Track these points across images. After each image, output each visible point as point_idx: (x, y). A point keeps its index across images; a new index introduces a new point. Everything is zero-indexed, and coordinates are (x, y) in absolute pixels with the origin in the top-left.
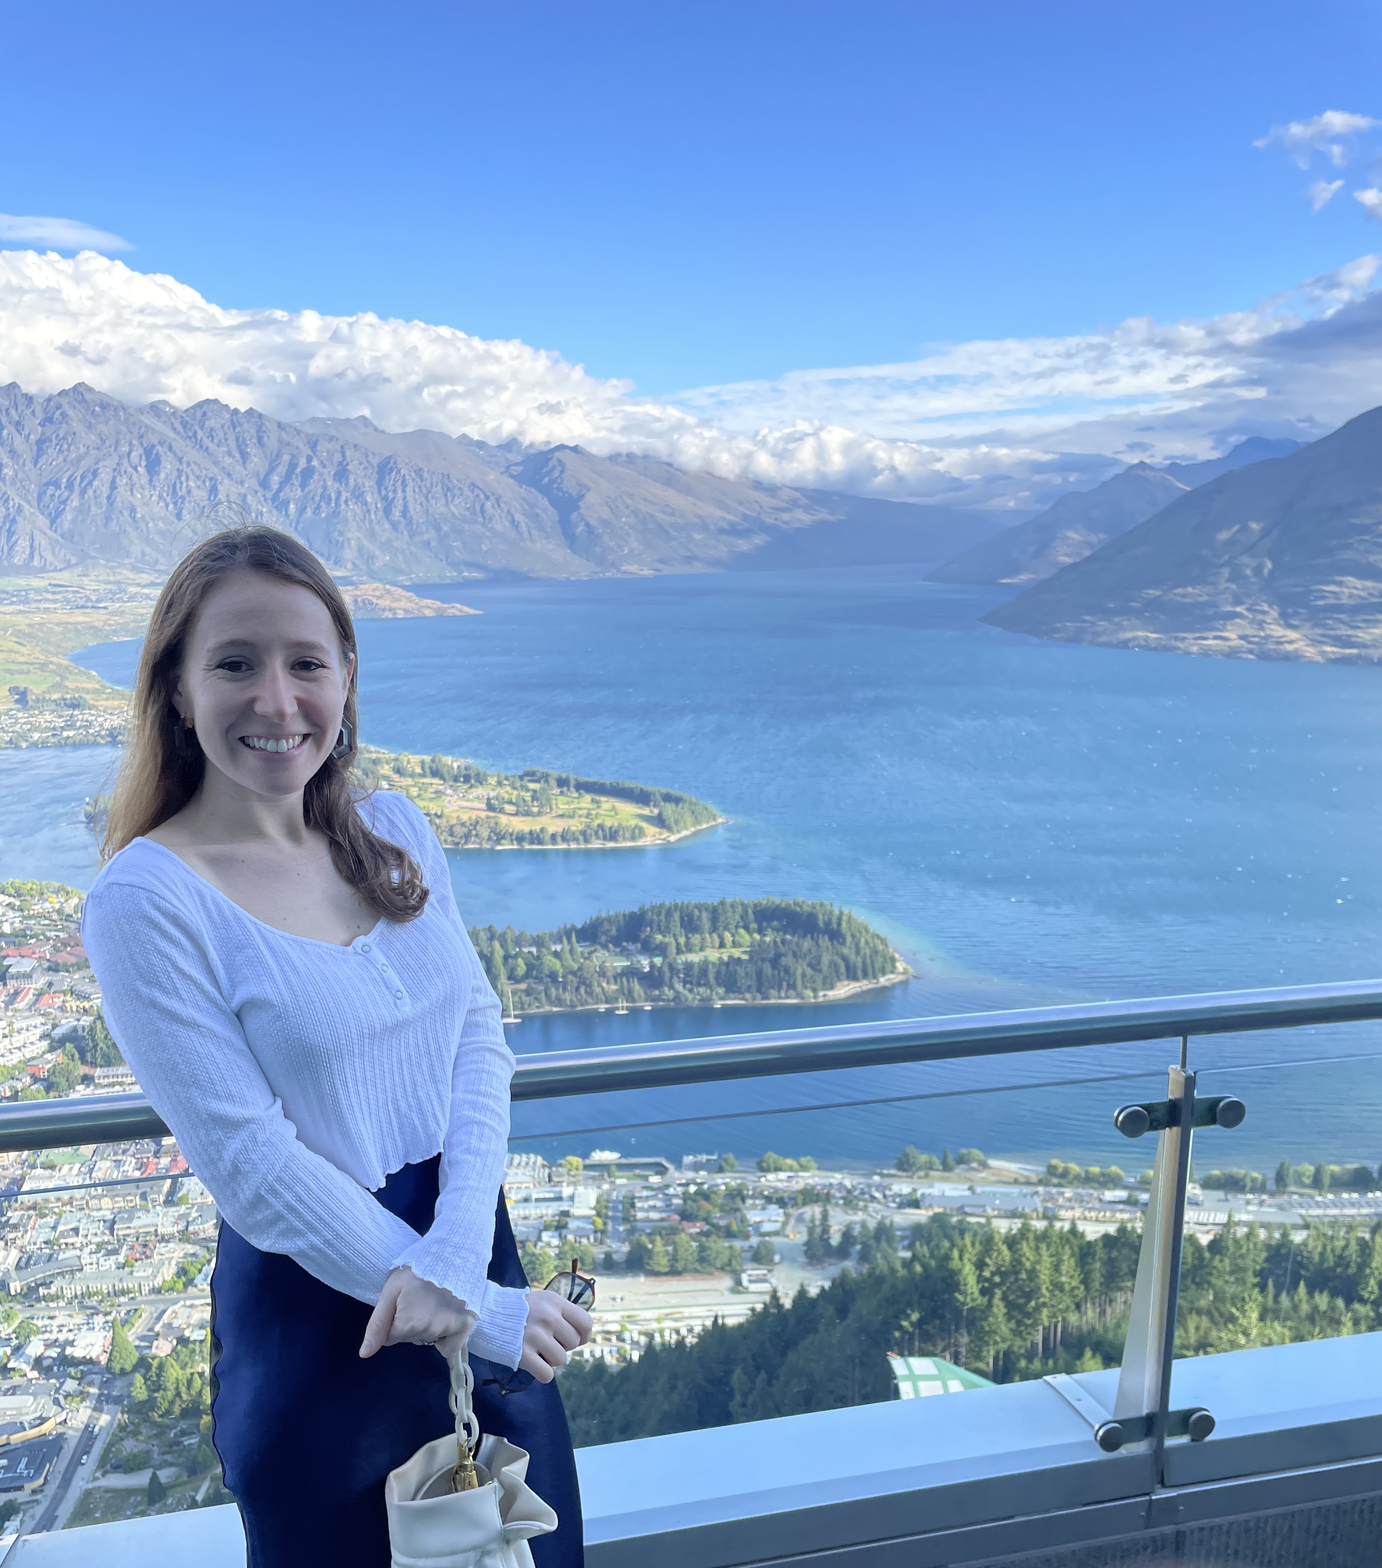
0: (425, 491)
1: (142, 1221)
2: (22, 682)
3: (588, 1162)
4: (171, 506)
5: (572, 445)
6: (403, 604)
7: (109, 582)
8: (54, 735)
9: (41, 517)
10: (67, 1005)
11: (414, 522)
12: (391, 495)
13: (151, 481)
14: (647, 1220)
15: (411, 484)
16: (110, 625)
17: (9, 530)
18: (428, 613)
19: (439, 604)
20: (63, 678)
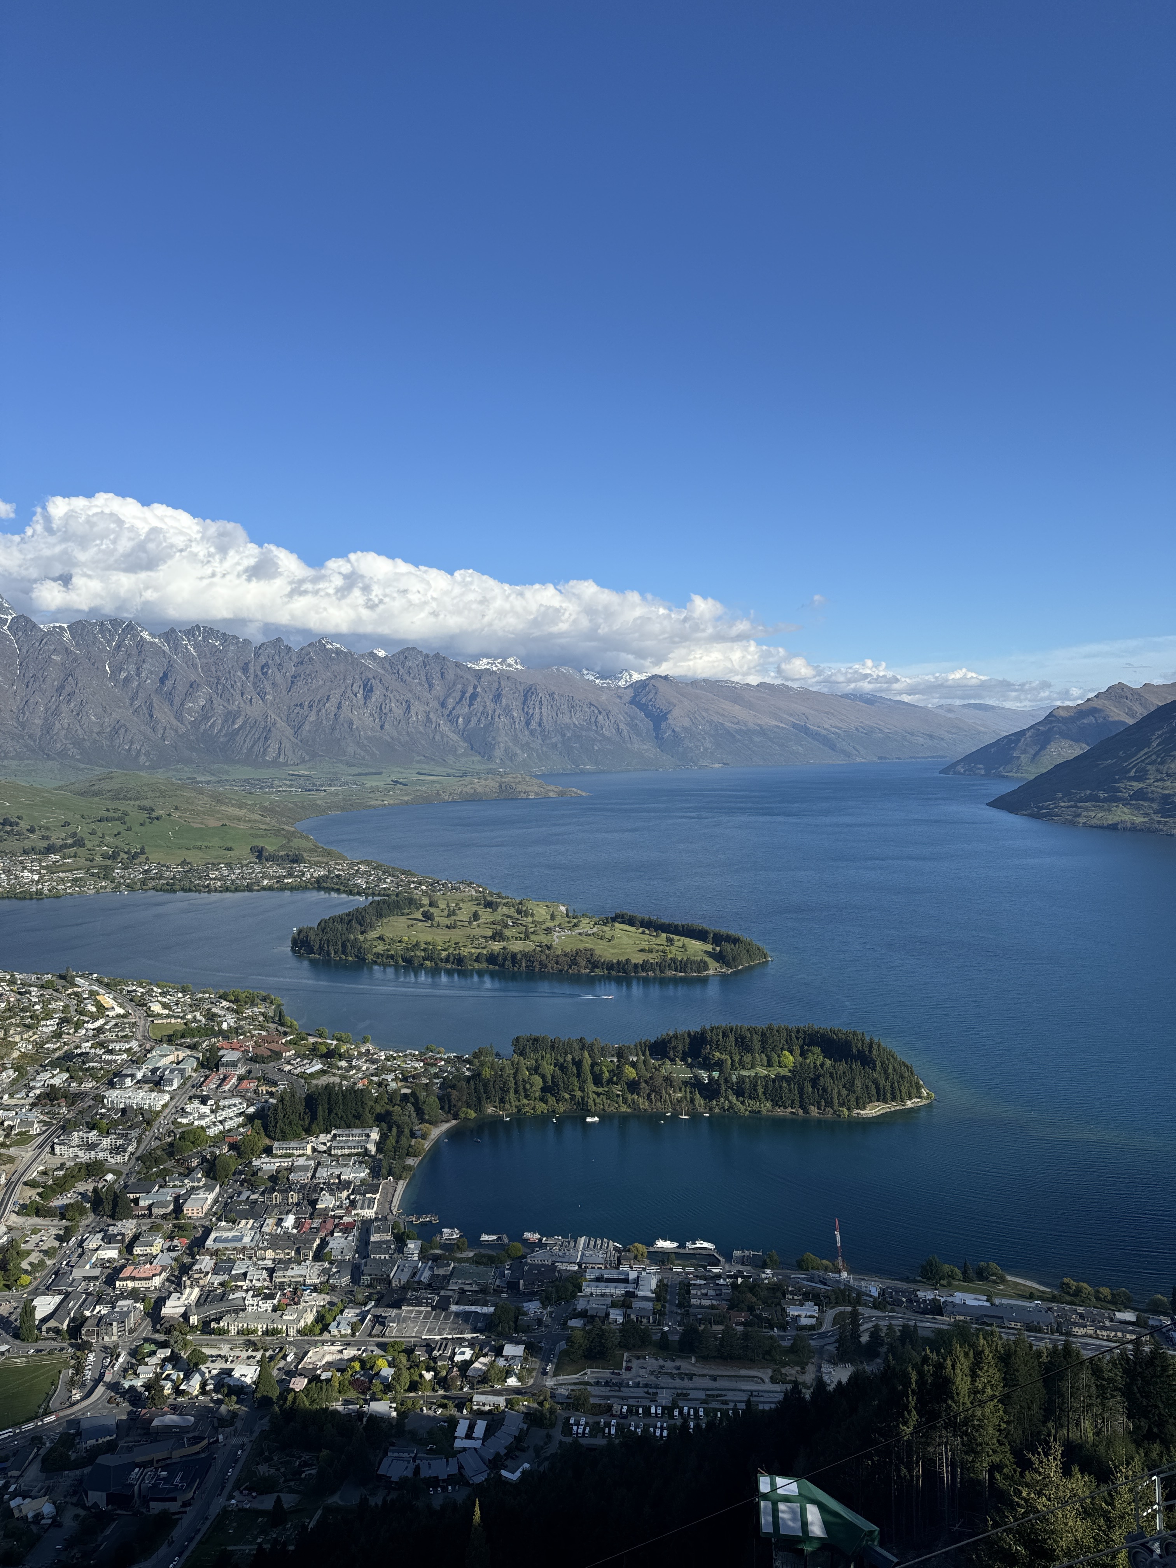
0: (555, 708)
1: (295, 1272)
2: (260, 843)
3: (651, 1249)
4: (377, 720)
5: (663, 674)
6: (536, 788)
8: (278, 882)
9: (289, 728)
10: (260, 1089)
11: (547, 730)
12: (531, 711)
13: (365, 703)
14: (701, 1307)
15: (546, 703)
16: (326, 803)
17: (265, 738)
18: (552, 795)
20: (289, 841)
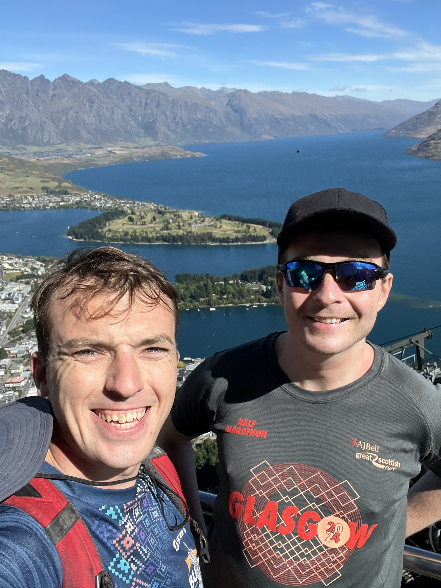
0: (188, 110)
2: (46, 185)
5: (243, 89)
6: (180, 153)
7: (76, 148)
8: (57, 204)
9: (52, 124)
11: (184, 122)
12: (176, 112)
13: (90, 110)
15: (183, 107)
16: (76, 164)
17: (42, 130)
18: (188, 156)
19: (193, 153)
20: (60, 183)
